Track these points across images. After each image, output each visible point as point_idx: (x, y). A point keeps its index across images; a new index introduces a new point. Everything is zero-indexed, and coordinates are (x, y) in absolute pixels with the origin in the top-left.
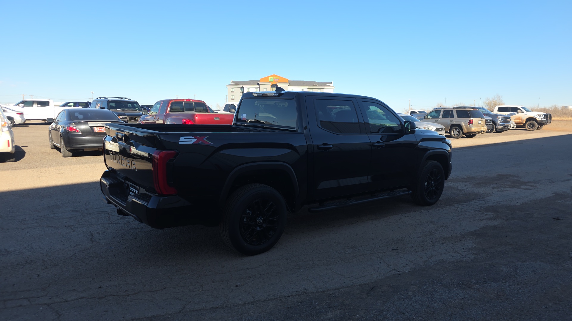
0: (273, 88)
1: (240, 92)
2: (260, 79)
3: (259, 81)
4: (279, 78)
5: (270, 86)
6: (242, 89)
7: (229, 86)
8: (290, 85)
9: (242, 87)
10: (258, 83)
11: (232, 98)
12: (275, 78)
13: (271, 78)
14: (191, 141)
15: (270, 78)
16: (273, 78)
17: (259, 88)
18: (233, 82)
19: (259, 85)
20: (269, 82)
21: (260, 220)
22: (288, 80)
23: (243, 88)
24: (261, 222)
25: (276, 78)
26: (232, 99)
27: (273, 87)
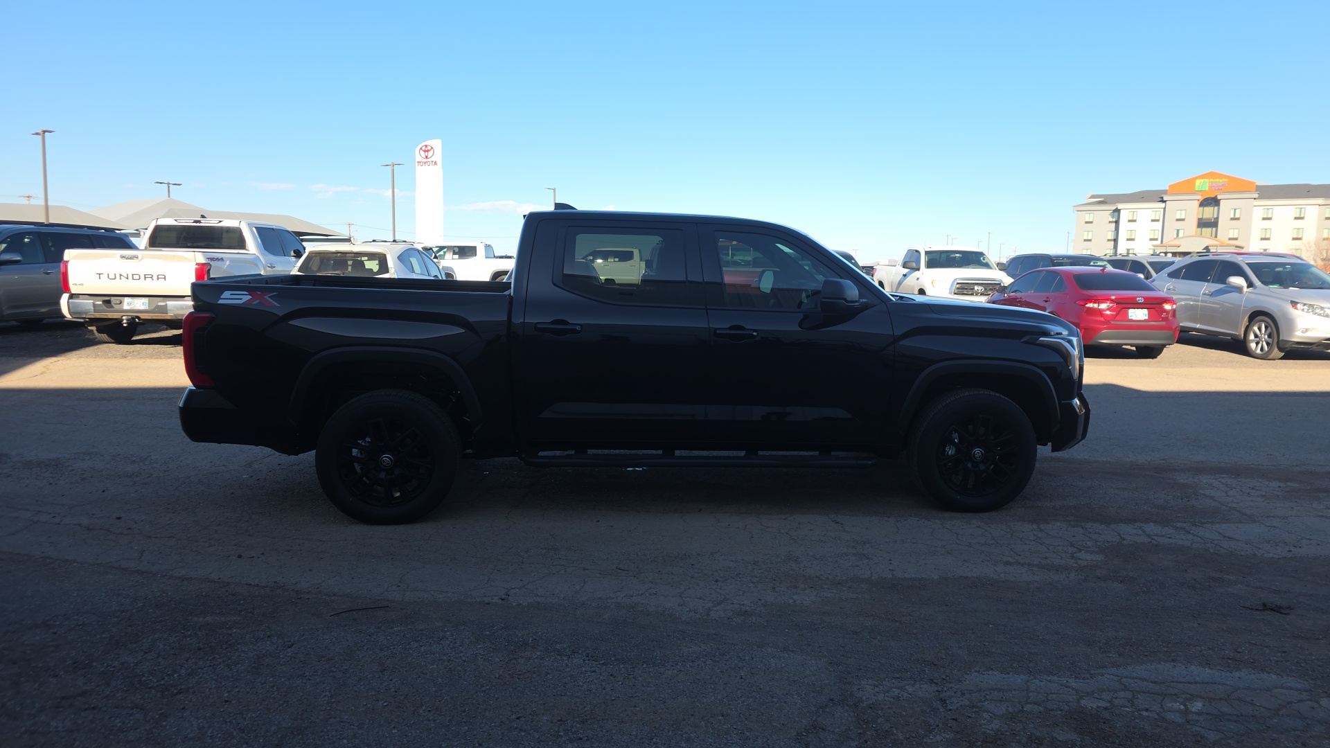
0: (1205, 208)
1: (1110, 222)
2: (1170, 186)
3: (1165, 192)
4: (1227, 180)
5: (1197, 203)
6: (1116, 214)
7: (1080, 208)
8: (1260, 198)
9: (1114, 208)
10: (1162, 198)
11: (1086, 238)
12: (1215, 182)
13: (1202, 180)
14: (241, 299)
15: (1198, 182)
16: (1207, 180)
17: (1165, 209)
18: (1093, 197)
19: (1165, 202)
20: (1195, 193)
21: (386, 458)
22: (1254, 183)
23: (1117, 211)
24: (388, 464)
25: (1218, 180)
26: (1085, 240)
27: (1206, 206)
